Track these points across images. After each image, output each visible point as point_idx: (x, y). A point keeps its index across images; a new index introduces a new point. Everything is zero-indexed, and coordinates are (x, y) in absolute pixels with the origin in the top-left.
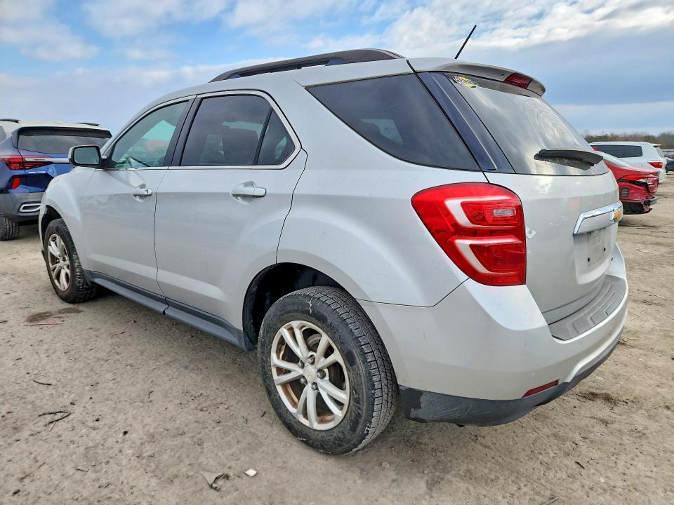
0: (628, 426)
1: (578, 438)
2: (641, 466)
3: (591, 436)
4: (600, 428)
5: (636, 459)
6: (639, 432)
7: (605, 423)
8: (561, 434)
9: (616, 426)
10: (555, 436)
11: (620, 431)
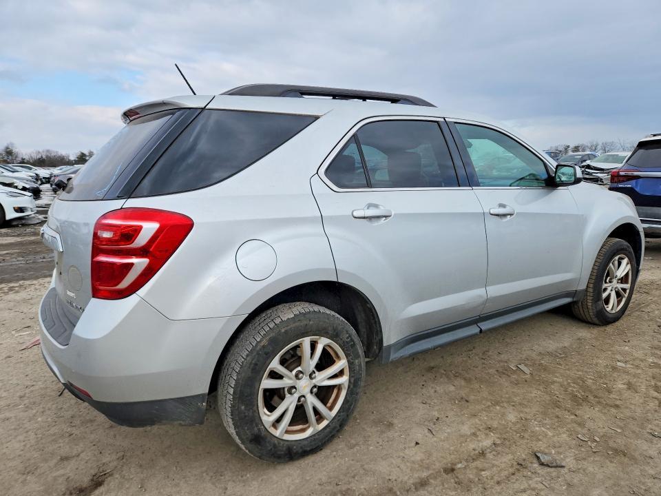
0: (42, 471)
1: (75, 431)
2: (17, 445)
3: (67, 440)
4: (65, 450)
5: (22, 448)
6: (28, 473)
7: (64, 459)
8: (89, 425)
9: (52, 463)
10: (91, 421)
11: (46, 461)
